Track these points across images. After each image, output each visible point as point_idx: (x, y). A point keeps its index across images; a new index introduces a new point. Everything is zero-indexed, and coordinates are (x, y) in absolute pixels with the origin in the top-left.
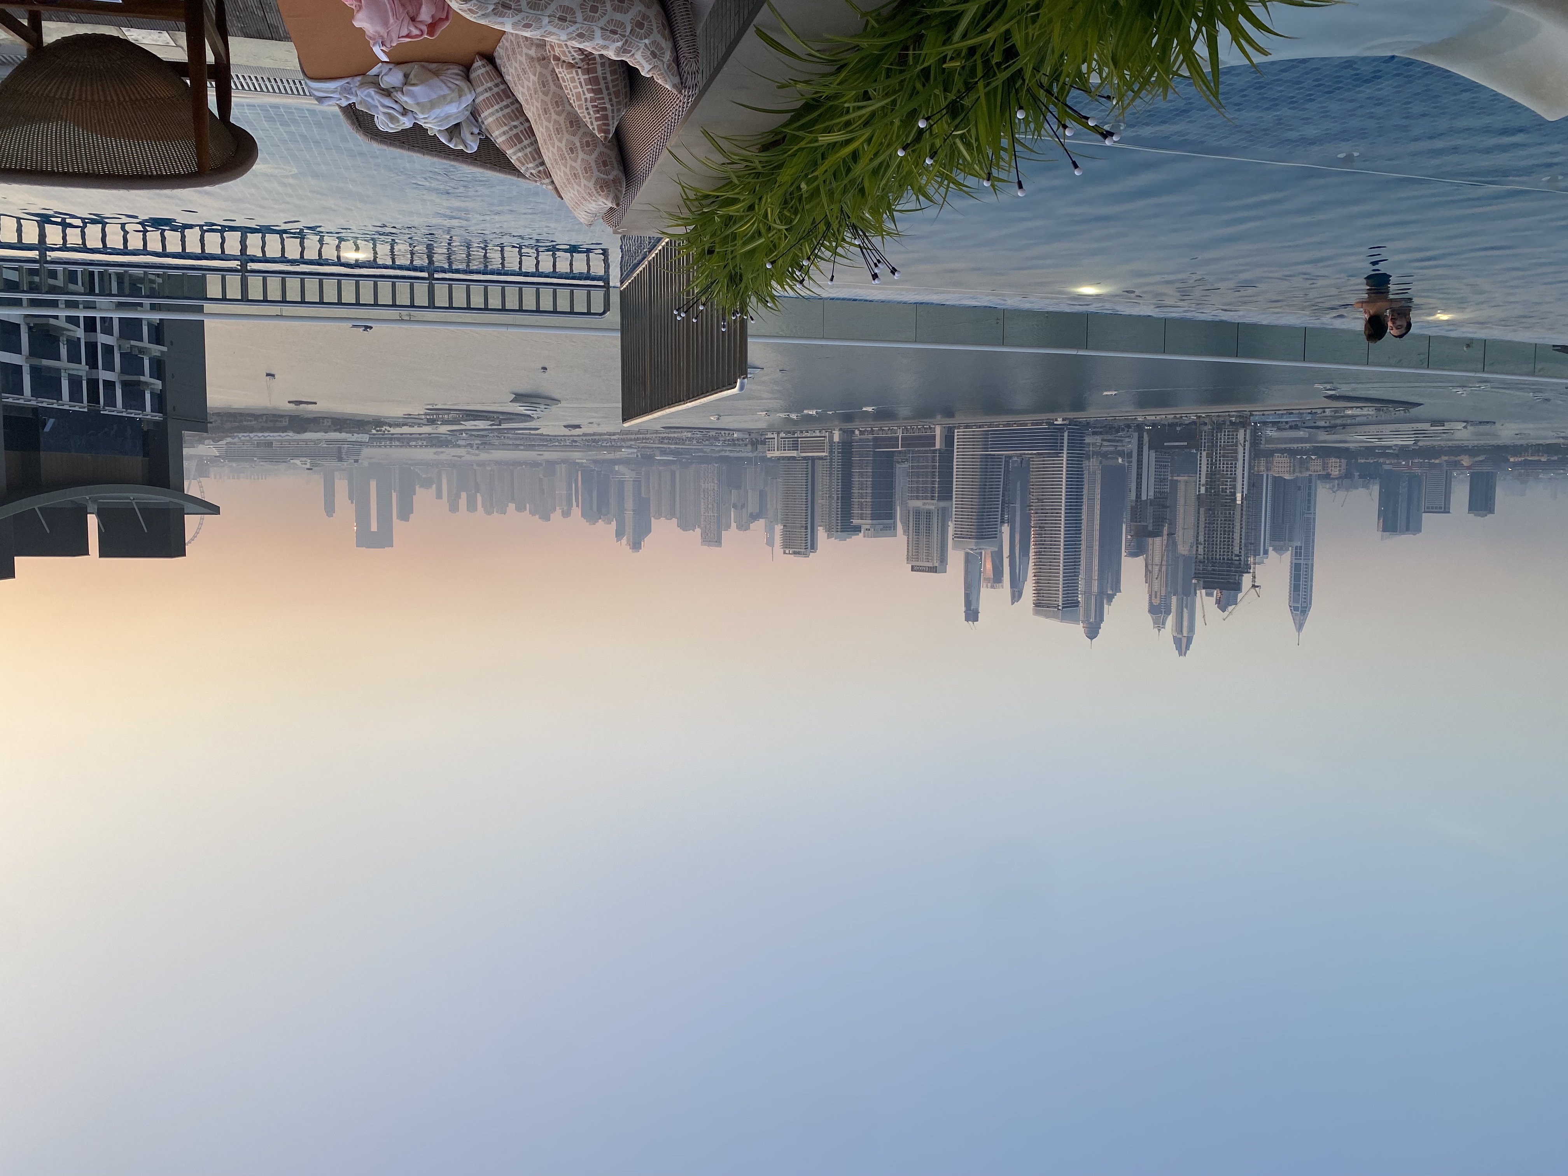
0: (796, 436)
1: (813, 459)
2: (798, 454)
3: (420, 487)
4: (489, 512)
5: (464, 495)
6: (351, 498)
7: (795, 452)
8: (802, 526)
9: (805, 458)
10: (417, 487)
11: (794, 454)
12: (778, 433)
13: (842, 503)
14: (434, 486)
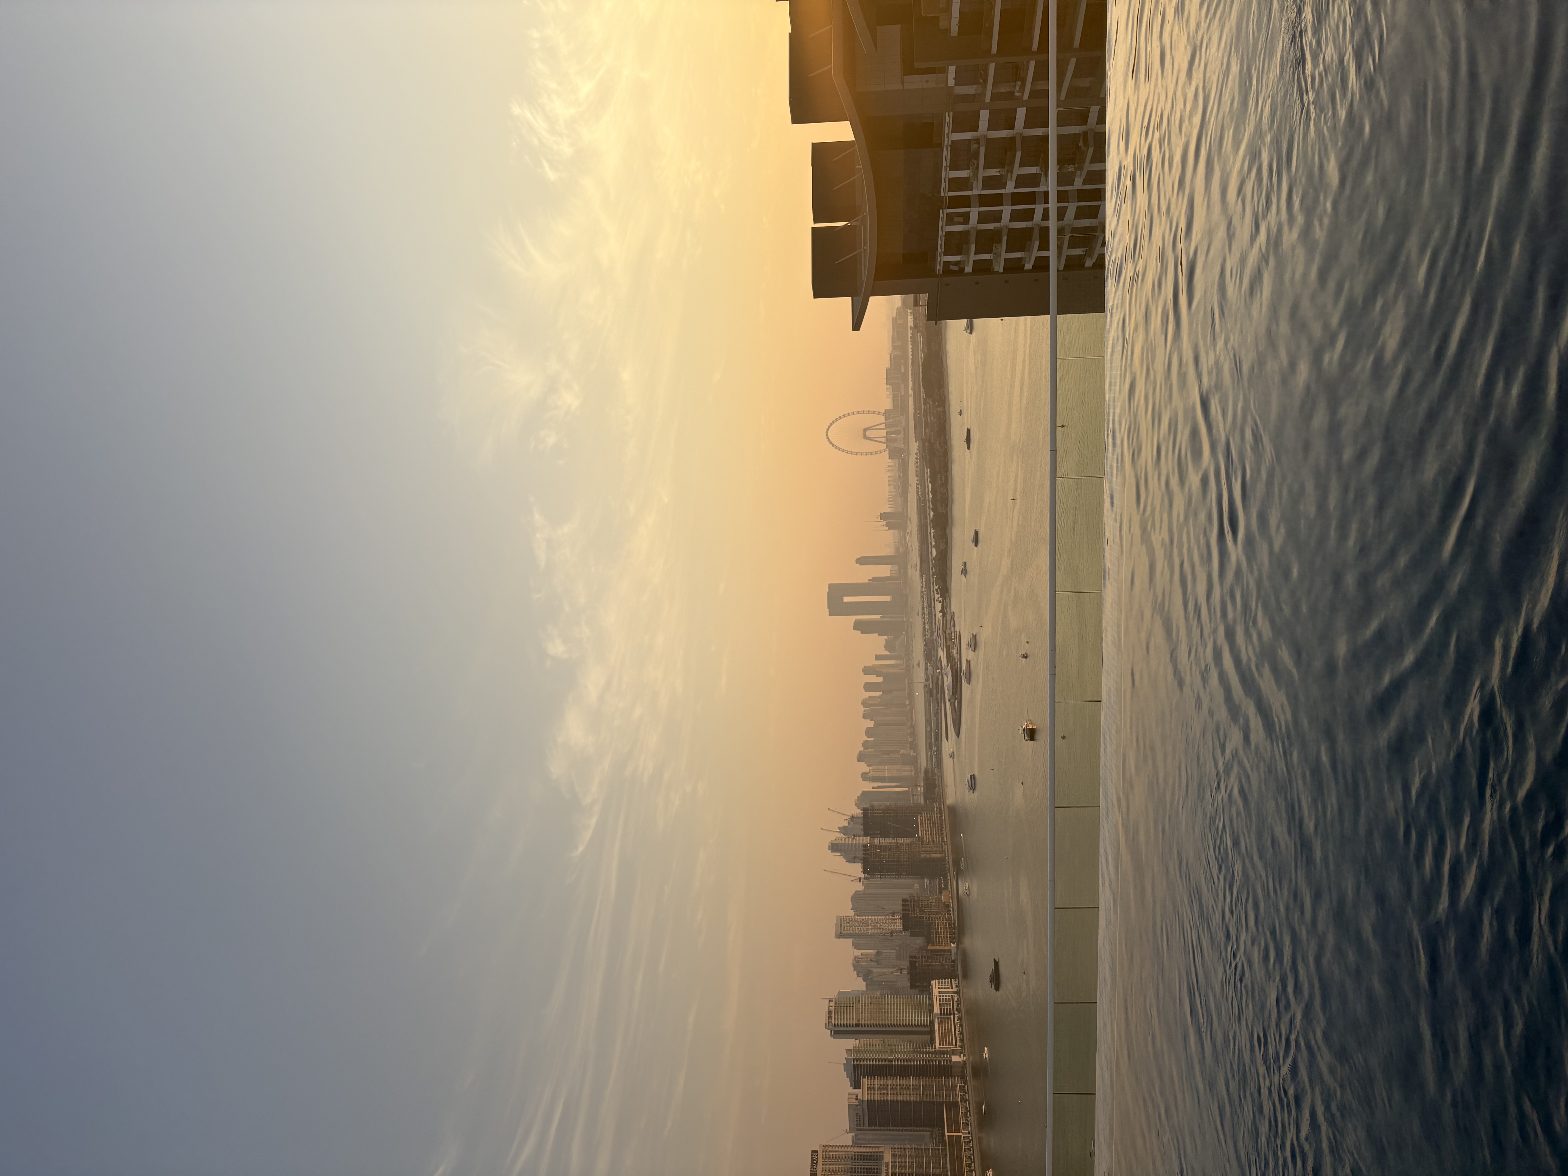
0: (956, 1012)
1: (931, 1032)
2: (937, 1014)
3: (886, 640)
4: (864, 703)
5: (880, 679)
6: (874, 579)
7: (939, 1012)
8: (859, 1021)
9: (932, 1023)
10: (886, 637)
11: (936, 1010)
12: (957, 993)
13: (886, 1065)
14: (887, 653)
